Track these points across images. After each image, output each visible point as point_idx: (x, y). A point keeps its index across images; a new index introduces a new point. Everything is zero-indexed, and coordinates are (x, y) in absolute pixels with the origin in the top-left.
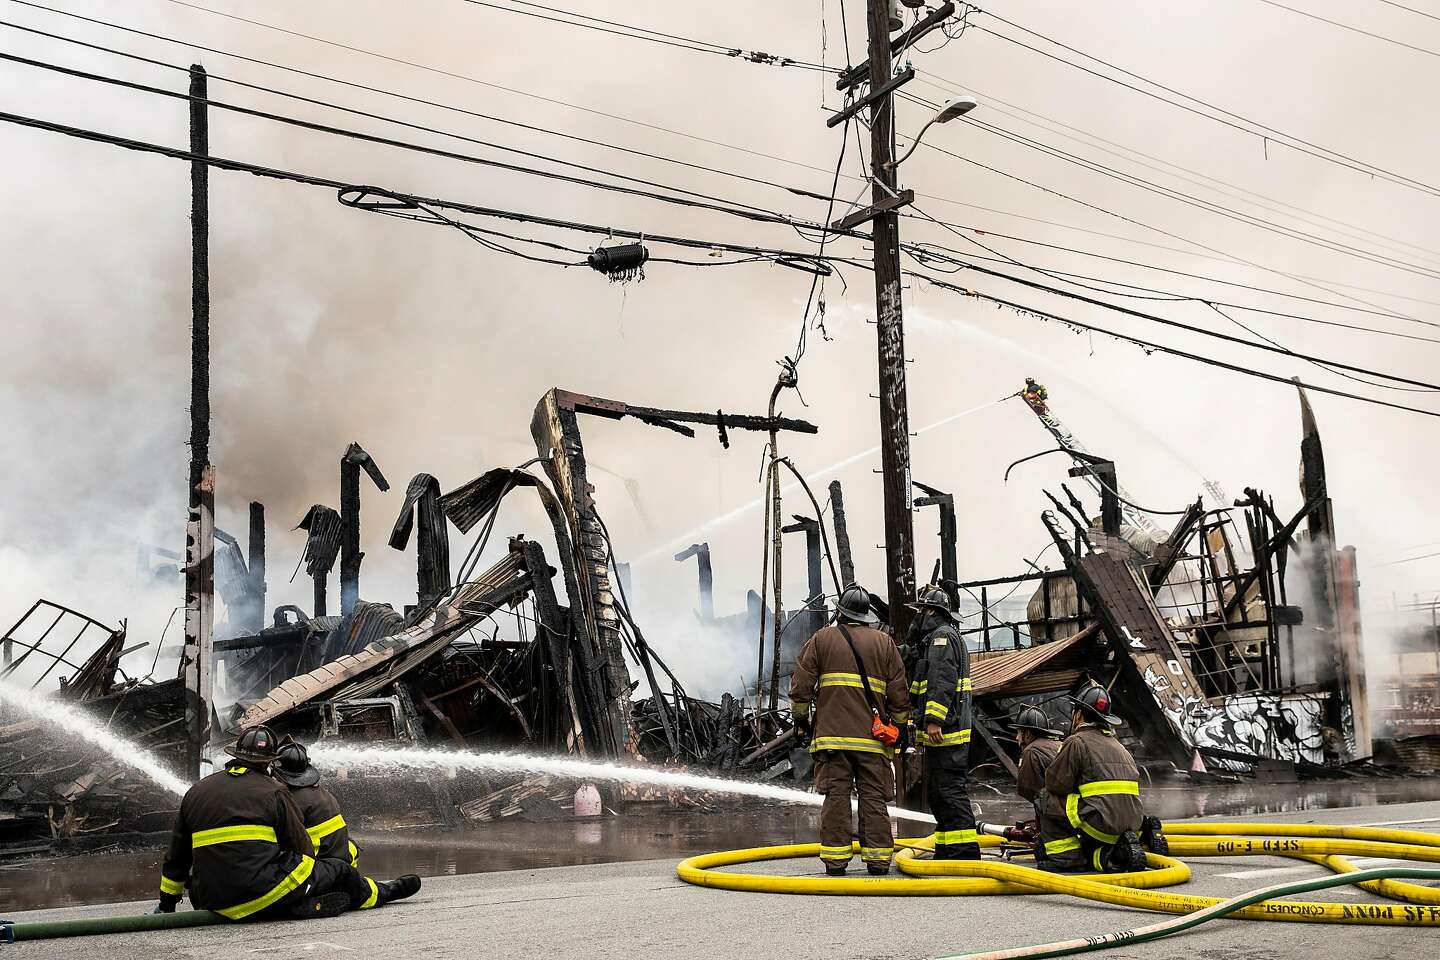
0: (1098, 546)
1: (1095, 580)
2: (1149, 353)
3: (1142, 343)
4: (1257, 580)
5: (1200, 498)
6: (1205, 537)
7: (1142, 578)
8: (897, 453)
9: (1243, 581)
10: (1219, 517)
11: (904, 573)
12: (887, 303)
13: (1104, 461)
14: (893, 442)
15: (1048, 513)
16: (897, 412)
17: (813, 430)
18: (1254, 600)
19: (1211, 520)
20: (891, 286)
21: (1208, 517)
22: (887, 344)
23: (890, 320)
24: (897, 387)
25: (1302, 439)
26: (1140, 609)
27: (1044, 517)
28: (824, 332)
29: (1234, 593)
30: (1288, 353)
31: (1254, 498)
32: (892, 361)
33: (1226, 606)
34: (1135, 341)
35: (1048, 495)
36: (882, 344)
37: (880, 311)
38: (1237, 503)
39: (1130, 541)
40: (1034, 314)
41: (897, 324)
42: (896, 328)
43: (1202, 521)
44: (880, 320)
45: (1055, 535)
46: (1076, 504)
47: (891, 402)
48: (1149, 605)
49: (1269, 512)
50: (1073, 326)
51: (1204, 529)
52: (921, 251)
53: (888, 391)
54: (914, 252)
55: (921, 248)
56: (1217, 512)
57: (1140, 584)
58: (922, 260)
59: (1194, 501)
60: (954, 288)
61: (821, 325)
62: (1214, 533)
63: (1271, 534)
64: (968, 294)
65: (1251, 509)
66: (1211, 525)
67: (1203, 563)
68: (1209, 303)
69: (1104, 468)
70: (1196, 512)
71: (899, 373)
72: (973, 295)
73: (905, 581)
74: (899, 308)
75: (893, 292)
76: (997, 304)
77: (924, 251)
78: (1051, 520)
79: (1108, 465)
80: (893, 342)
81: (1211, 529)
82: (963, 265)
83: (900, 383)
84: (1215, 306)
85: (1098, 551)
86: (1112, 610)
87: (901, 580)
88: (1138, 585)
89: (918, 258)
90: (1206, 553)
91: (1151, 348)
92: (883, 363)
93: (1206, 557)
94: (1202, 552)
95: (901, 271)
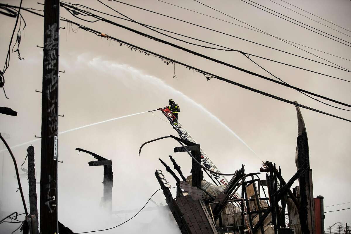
0: (186, 192)
1: (182, 211)
2: (208, 78)
3: (204, 73)
4: (270, 214)
5: (243, 166)
6: (245, 188)
7: (209, 210)
8: (50, 126)
9: (263, 213)
10: (253, 177)
11: (49, 200)
12: (50, 36)
13: (194, 144)
14: (48, 119)
15: (159, 172)
16: (52, 102)
17: (14, 114)
18: (269, 224)
19: (248, 179)
20: (53, 26)
21: (247, 178)
22: (48, 61)
23: (51, 46)
24: (53, 87)
25: (297, 136)
26: (207, 228)
27: (157, 174)
28: (19, 54)
29: (258, 220)
30: (287, 85)
31: (270, 167)
32: (50, 71)
33: (253, 227)
34: (201, 71)
35: (162, 162)
36: (45, 60)
37: (45, 41)
38: (262, 170)
39: (207, 190)
40: (141, 50)
41: (55, 49)
42: (54, 52)
43: (244, 179)
44: (45, 46)
45: (162, 184)
46: (177, 167)
47: (48, 95)
48: (212, 226)
49: (279, 175)
50: (165, 60)
51: (244, 184)
52: (74, 8)
53: (47, 89)
54: (71, 9)
55: (75, 6)
56: (252, 175)
57: (207, 214)
58: (75, 13)
59: (240, 168)
60: (94, 31)
61: (18, 50)
62: (250, 186)
63: (279, 188)
64: (102, 36)
65: (269, 173)
66: (248, 182)
67: (243, 203)
68: (244, 54)
69: (195, 148)
70: (240, 174)
71: (54, 78)
72: (105, 37)
73: (51, 204)
74: (57, 39)
75: (54, 30)
76: (119, 43)
77: (76, 9)
78: (161, 176)
79: (196, 147)
80: (52, 60)
81: (248, 184)
82: (99, 18)
83: (55, 84)
84: (248, 56)
85: (185, 194)
86: (190, 228)
87: (48, 203)
88: (206, 215)
89: (72, 12)
90: (245, 198)
91: (210, 76)
92: (46, 72)
93: (245, 200)
94: (243, 197)
95: (60, 18)
